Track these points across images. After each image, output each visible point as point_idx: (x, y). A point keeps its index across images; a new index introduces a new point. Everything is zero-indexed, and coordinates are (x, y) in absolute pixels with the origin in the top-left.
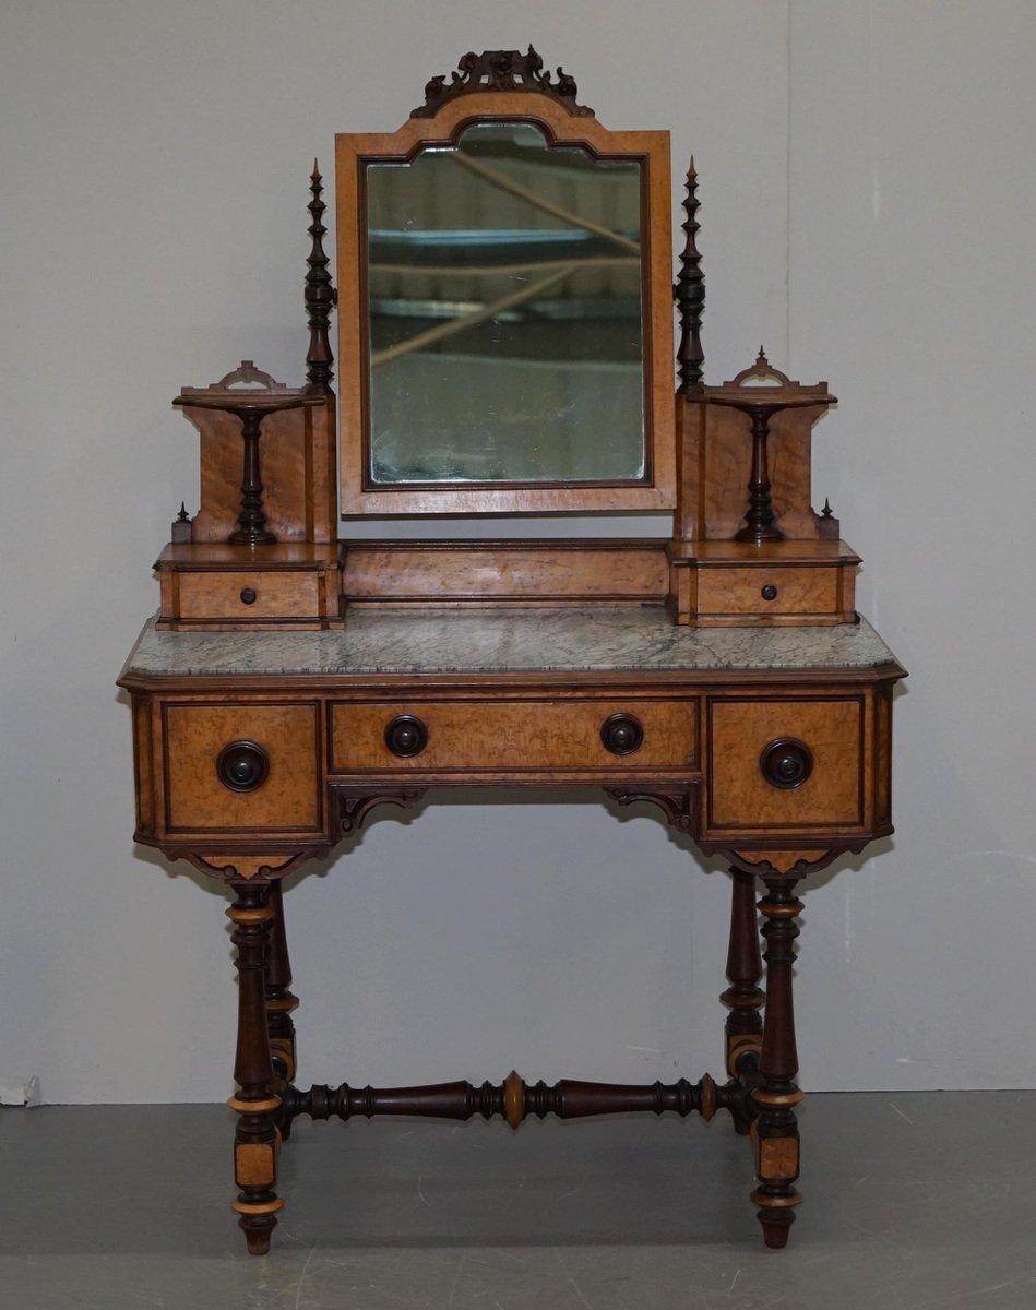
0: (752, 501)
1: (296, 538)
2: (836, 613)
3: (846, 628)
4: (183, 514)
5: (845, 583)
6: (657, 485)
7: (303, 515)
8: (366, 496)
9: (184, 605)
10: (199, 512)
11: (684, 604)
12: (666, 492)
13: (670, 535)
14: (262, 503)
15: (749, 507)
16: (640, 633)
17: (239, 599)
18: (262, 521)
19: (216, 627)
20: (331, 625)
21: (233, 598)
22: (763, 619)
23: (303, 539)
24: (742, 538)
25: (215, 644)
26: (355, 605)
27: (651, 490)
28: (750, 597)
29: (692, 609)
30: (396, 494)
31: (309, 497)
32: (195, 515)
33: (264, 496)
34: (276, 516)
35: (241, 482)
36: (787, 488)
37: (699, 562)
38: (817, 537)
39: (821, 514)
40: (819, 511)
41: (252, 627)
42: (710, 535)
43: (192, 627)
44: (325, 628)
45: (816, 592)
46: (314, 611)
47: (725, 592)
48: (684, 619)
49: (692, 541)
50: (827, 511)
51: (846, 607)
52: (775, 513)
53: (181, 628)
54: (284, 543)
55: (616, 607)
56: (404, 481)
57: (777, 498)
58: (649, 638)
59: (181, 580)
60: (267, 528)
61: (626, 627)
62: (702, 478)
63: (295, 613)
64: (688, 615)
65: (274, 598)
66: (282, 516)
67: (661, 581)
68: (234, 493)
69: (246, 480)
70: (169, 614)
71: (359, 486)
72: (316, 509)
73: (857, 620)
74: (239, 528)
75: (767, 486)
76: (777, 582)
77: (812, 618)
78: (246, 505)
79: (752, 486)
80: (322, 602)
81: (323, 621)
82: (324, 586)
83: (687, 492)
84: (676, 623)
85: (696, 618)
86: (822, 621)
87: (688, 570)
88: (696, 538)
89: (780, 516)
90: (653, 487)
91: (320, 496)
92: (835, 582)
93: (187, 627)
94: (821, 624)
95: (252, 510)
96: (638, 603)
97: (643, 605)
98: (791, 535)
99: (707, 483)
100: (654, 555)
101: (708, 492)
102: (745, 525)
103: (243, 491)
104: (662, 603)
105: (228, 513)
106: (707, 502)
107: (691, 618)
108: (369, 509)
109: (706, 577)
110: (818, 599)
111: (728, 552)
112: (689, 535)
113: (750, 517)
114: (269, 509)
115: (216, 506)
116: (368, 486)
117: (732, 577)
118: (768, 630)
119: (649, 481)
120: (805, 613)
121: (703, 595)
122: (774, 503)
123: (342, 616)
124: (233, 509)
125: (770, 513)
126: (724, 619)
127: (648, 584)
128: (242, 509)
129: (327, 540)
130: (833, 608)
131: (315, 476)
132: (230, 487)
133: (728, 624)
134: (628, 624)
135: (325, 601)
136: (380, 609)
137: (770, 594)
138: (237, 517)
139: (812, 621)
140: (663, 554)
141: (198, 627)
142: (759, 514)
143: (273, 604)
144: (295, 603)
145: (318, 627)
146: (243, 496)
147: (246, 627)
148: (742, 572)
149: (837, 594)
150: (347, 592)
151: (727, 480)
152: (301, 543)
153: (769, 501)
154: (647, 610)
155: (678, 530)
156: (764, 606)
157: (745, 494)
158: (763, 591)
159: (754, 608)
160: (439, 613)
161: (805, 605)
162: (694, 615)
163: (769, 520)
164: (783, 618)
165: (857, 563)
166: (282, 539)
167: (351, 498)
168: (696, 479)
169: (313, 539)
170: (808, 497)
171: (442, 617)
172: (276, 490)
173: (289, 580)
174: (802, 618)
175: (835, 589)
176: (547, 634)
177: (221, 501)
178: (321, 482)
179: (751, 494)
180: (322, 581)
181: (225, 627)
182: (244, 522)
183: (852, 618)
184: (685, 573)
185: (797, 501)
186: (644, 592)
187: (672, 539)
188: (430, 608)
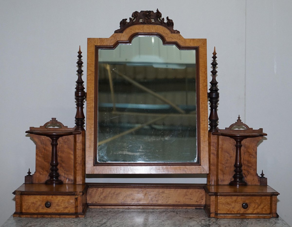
0: (235, 171)
1: (70, 182)
2: (270, 214)
3: (274, 219)
4: (29, 173)
5: (273, 202)
6: (201, 165)
7: (73, 174)
8: (95, 167)
9: (24, 207)
10: (35, 172)
11: (212, 209)
12: (205, 168)
13: (206, 183)
14: (58, 169)
15: (234, 173)
16: (196, 221)
17: (45, 206)
18: (58, 175)
19: (36, 216)
20: (79, 216)
21: (42, 205)
22: (242, 216)
23: (72, 183)
24: (232, 184)
25: (33, 224)
26: (90, 207)
27: (199, 166)
28: (237, 207)
29: (215, 212)
30: (106, 166)
31: (75, 167)
32: (33, 173)
33: (58, 167)
34: (63, 174)
35: (51, 162)
36: (248, 166)
37: (218, 194)
38: (259, 184)
39: (261, 176)
40: (259, 175)
41: (50, 216)
42: (220, 183)
43: (27, 216)
44: (77, 217)
45: (262, 206)
46: (73, 210)
47: (228, 205)
48: (213, 215)
49: (214, 185)
50: (262, 175)
51: (273, 211)
52: (244, 175)
53: (22, 216)
54: (65, 184)
55: (186, 209)
56: (109, 162)
57: (244, 170)
58: (200, 223)
59: (23, 198)
60: (59, 179)
61: (191, 218)
62: (218, 162)
63: (66, 211)
64: (214, 214)
65: (58, 205)
66: (65, 174)
67: (202, 200)
68: (48, 165)
69: (52, 161)
70: (19, 211)
71: (93, 164)
72: (77, 172)
73: (278, 216)
74: (49, 178)
75: (241, 165)
76: (247, 202)
77: (261, 215)
78: (52, 170)
79: (236, 165)
80: (76, 207)
81: (76, 214)
82: (77, 201)
83: (212, 167)
84: (209, 217)
85: (217, 215)
86: (265, 217)
87: (214, 197)
88: (215, 184)
89: (246, 176)
90: (200, 165)
91: (79, 167)
92: (269, 202)
93: (24, 216)
94: (264, 218)
95: (54, 172)
96: (194, 208)
97: (196, 208)
98: (250, 183)
99: (219, 164)
100: (200, 190)
101: (219, 168)
102: (233, 180)
103: (51, 165)
104: (203, 208)
105: (45, 173)
106: (219, 171)
107: (215, 215)
108: (96, 172)
109: (221, 199)
110: (263, 208)
111: (227, 190)
112: (213, 183)
113: (235, 177)
114: (61, 172)
115: (41, 170)
116: (96, 164)
117: (231, 200)
118: (245, 220)
119: (199, 163)
120: (258, 214)
121: (220, 206)
122: (243, 172)
123: (84, 212)
124: (47, 171)
125: (242, 175)
126: (227, 215)
127: (198, 201)
128: (51, 171)
129: (81, 183)
130: (268, 211)
131: (77, 160)
132: (46, 163)
133: (230, 218)
134: (191, 217)
135: (77, 207)
136: (100, 209)
137: (245, 206)
138: (48, 174)
139: (261, 216)
140: (204, 190)
141: (29, 216)
142: (238, 176)
143: (57, 208)
144: (67, 208)
145: (74, 217)
146: (51, 167)
147: (47, 216)
148: (234, 198)
149: (270, 207)
150: (88, 202)
151: (227, 163)
152: (71, 184)
153: (242, 171)
154: (198, 210)
155: (208, 181)
156: (242, 211)
157: (233, 169)
158: (243, 205)
159: (239, 211)
160: (121, 210)
161: (259, 210)
162: (216, 214)
163: (241, 178)
164: (250, 215)
165: (277, 195)
166: (64, 183)
167: (90, 168)
168: (216, 162)
169: (76, 183)
170: (256, 170)
171: (123, 212)
172: (63, 164)
173: (64, 199)
174: (258, 215)
175: (269, 205)
176: (161, 221)
177: (43, 169)
178: (79, 162)
179: (235, 168)
180: (76, 199)
181: (39, 216)
182: (51, 176)
183: (276, 216)
184: (213, 198)
185: (252, 171)
186: (196, 203)
187: (206, 184)
188: (118, 209)
